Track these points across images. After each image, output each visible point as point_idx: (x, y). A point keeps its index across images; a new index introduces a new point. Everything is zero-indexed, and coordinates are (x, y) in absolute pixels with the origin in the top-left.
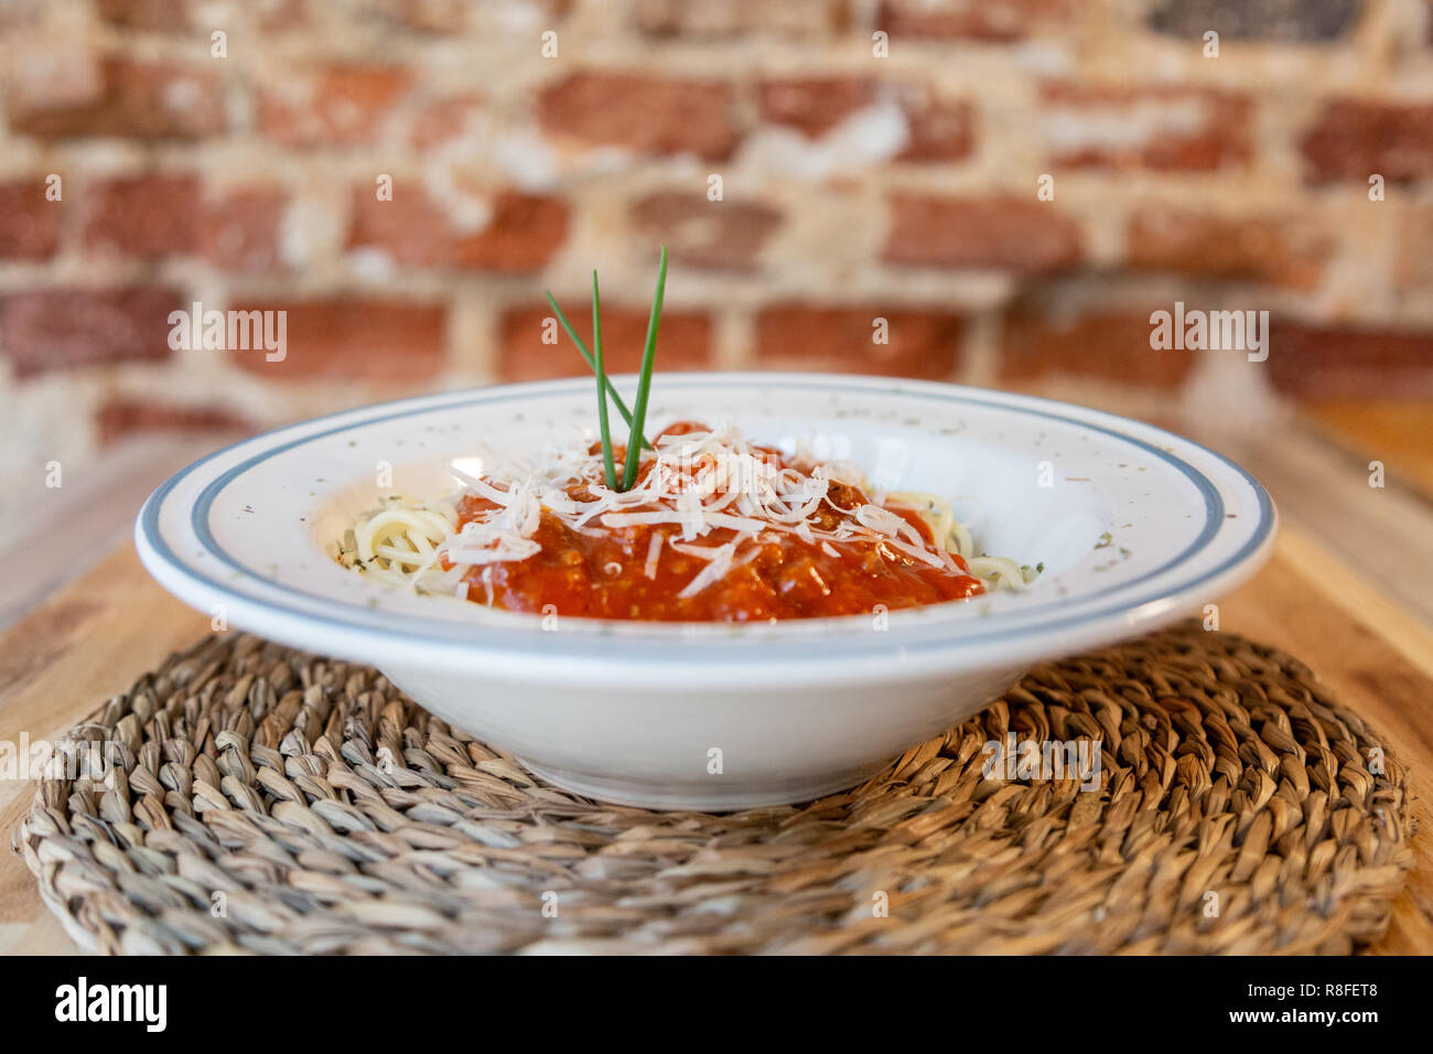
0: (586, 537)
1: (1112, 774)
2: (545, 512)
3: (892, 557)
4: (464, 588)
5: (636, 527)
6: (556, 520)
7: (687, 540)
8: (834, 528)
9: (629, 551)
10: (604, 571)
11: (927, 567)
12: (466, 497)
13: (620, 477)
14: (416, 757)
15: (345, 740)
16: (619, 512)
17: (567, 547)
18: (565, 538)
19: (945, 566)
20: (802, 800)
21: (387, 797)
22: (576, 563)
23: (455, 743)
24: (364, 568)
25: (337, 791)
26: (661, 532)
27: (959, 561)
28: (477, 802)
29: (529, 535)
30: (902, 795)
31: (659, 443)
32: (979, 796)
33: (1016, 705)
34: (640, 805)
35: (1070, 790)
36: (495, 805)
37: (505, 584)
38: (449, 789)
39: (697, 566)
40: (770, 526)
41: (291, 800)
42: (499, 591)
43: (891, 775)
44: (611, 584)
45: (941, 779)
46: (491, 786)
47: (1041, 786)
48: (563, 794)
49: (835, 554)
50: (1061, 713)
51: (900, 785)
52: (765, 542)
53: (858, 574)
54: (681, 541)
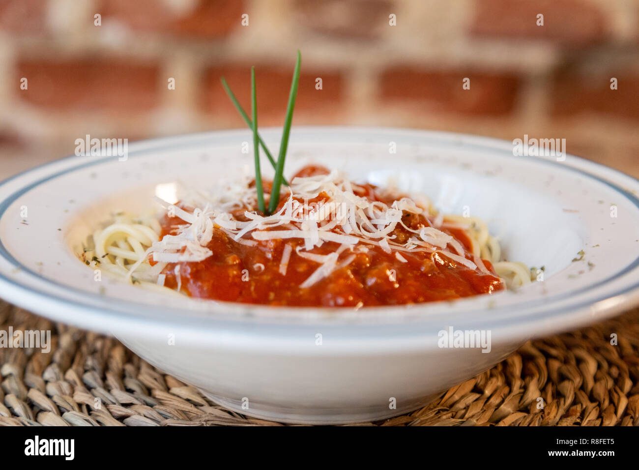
0: (243, 246)
1: (584, 407)
2: (216, 229)
3: (442, 263)
4: (162, 278)
5: (275, 240)
6: (224, 233)
7: (307, 249)
8: (405, 242)
9: (269, 256)
10: (254, 269)
11: (465, 269)
12: (166, 216)
13: (267, 203)
14: (131, 384)
15: (86, 371)
16: (264, 230)
17: (230, 252)
18: (229, 246)
19: (478, 268)
20: (378, 419)
21: (112, 410)
22: (235, 263)
23: (156, 375)
24: (99, 262)
25: (80, 405)
26: (291, 244)
27: (488, 265)
28: (170, 415)
29: (205, 244)
30: (444, 417)
31: (293, 182)
32: (495, 419)
33: (526, 358)
34: (274, 420)
35: (555, 417)
36: (181, 418)
37: (189, 276)
38: (151, 406)
39: (313, 267)
40: (362, 240)
41: (50, 411)
42: (185, 281)
43: (438, 404)
44: (257, 278)
45: (471, 407)
46: (179, 404)
47: (536, 414)
48: (225, 411)
49: (404, 260)
50: (555, 365)
51: (444, 410)
52: (359, 252)
53: (419, 274)
54: (304, 250)
